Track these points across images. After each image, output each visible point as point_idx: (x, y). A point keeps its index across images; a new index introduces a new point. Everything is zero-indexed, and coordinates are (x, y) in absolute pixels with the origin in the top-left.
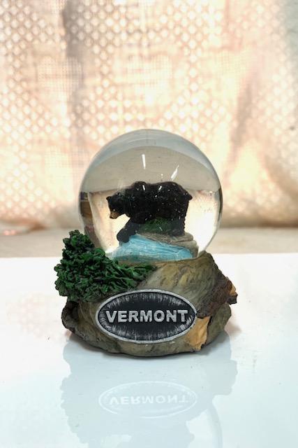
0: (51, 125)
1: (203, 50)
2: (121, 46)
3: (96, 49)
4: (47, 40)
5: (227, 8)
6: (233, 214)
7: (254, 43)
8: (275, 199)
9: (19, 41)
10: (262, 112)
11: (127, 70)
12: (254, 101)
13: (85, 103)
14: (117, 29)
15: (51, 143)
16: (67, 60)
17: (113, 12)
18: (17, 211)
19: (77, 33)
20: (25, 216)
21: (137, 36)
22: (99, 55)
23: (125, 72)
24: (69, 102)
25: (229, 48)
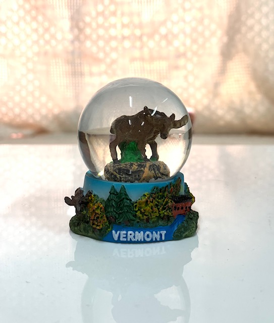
10: (251, 28)
13: (88, 19)
15: (55, 55)
18: (24, 117)
20: (31, 121)
24: (72, 18)
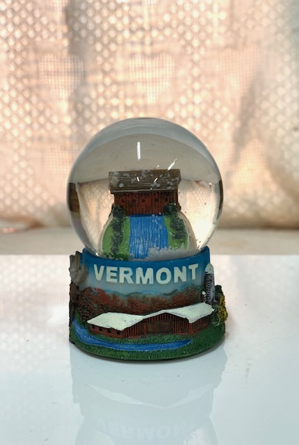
0: (52, 122)
1: (206, 48)
2: (124, 43)
3: (99, 47)
4: (49, 37)
5: (232, 7)
6: (234, 216)
7: (259, 43)
8: (277, 200)
9: (22, 38)
10: (266, 113)
11: (129, 68)
12: (257, 101)
13: (87, 101)
14: (119, 26)
15: (51, 140)
16: (69, 57)
17: (116, 10)
18: (16, 208)
19: (80, 30)
20: (24, 213)
21: (140, 34)
22: (101, 53)
23: (127, 70)
24: (70, 100)
25: (234, 47)
